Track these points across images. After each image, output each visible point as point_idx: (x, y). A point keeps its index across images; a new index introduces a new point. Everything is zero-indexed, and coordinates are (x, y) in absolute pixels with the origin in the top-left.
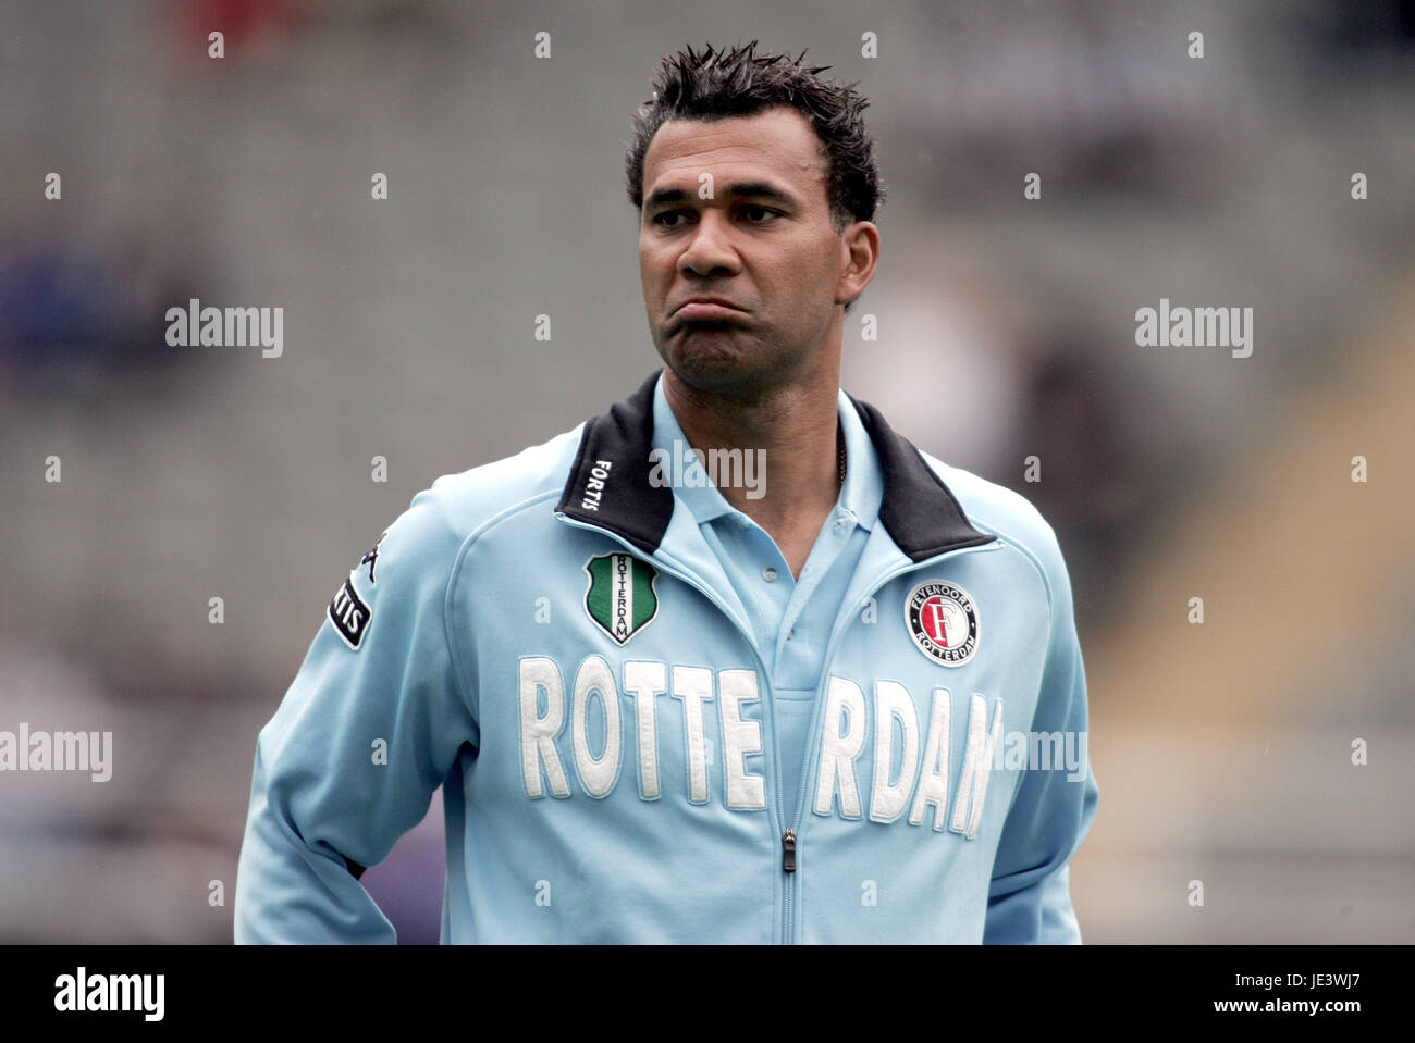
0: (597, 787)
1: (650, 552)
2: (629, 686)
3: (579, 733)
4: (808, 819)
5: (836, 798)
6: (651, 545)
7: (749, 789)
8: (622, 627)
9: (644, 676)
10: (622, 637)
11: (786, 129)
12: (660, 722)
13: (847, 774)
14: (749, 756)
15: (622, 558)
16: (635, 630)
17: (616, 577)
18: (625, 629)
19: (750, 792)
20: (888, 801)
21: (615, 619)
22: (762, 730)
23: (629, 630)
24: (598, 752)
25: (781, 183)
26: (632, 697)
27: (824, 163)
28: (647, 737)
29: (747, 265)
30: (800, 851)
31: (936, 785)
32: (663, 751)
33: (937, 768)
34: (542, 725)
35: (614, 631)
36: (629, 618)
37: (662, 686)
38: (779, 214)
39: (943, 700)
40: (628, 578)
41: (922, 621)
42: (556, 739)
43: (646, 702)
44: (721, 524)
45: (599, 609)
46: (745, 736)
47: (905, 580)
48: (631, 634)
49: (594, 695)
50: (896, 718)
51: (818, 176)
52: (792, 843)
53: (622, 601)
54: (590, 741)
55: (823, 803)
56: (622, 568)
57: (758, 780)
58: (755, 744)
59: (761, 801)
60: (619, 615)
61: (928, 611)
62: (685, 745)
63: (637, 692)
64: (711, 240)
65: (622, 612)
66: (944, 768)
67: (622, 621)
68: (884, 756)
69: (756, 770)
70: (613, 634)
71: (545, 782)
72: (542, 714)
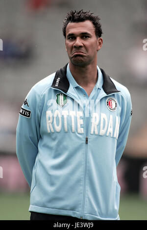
0: (58, 130)
1: (66, 93)
2: (63, 114)
3: (55, 122)
4: (90, 135)
5: (94, 132)
6: (66, 92)
8: (62, 105)
9: (65, 113)
11: (88, 24)
13: (96, 128)
14: (81, 125)
16: (64, 105)
17: (61, 97)
19: (81, 131)
20: (102, 132)
22: (83, 121)
24: (58, 125)
25: (89, 32)
26: (63, 116)
27: (95, 29)
28: (66, 122)
29: (84, 46)
30: (89, 140)
31: (110, 130)
32: (68, 124)
33: (111, 127)
34: (49, 121)
37: (68, 114)
38: (89, 37)
39: (111, 116)
40: (63, 97)
41: (109, 104)
42: (52, 124)
43: (65, 117)
44: (77, 88)
46: (81, 122)
47: (106, 97)
50: (104, 119)
51: (94, 31)
52: (87, 139)
53: (62, 101)
54: (57, 123)
55: (92, 132)
56: (62, 95)
57: (82, 129)
58: (82, 123)
59: (83, 132)
61: (109, 102)
62: (71, 123)
64: (79, 42)
65: (62, 103)
66: (112, 127)
68: (102, 125)
69: (82, 127)
71: (50, 130)
72: (49, 119)
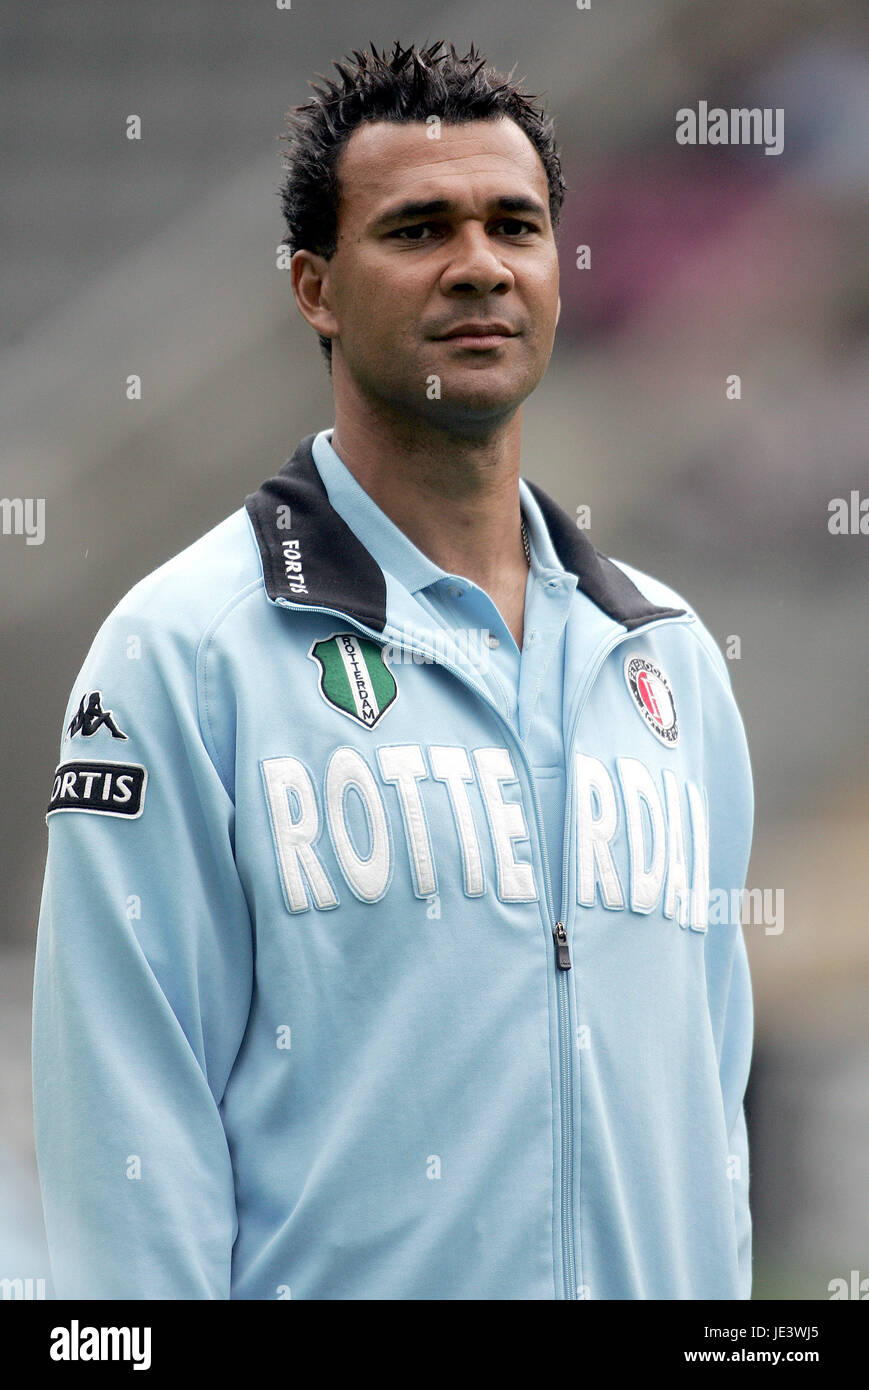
0: (368, 890)
1: (379, 629)
2: (388, 775)
3: (340, 834)
4: (575, 911)
5: (598, 888)
7: (521, 880)
8: (368, 711)
9: (402, 762)
10: (370, 721)
12: (429, 810)
13: (605, 859)
14: (516, 842)
15: (346, 639)
16: (381, 713)
17: (346, 659)
18: (372, 711)
19: (521, 882)
20: (644, 890)
21: (359, 703)
22: (525, 813)
23: (376, 713)
24: (365, 851)
26: (394, 785)
29: (517, 281)
30: (572, 947)
31: (679, 876)
32: (436, 841)
34: (298, 830)
35: (361, 715)
36: (372, 700)
37: (422, 772)
40: (360, 658)
42: (315, 844)
43: (409, 790)
44: (435, 592)
45: (336, 694)
46: (509, 820)
48: (378, 717)
49: (352, 791)
50: (642, 798)
52: (564, 938)
53: (361, 683)
54: (354, 840)
55: (587, 894)
56: (350, 649)
57: (527, 870)
58: (520, 828)
59: (532, 892)
60: (362, 698)
61: (642, 683)
63: (397, 780)
65: (364, 695)
66: (682, 859)
67: (366, 704)
68: (637, 839)
69: (524, 858)
70: (359, 718)
71: (310, 893)
72: (296, 816)
